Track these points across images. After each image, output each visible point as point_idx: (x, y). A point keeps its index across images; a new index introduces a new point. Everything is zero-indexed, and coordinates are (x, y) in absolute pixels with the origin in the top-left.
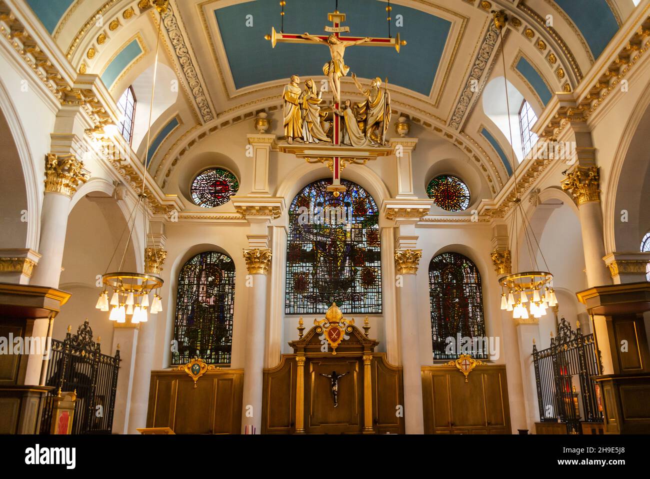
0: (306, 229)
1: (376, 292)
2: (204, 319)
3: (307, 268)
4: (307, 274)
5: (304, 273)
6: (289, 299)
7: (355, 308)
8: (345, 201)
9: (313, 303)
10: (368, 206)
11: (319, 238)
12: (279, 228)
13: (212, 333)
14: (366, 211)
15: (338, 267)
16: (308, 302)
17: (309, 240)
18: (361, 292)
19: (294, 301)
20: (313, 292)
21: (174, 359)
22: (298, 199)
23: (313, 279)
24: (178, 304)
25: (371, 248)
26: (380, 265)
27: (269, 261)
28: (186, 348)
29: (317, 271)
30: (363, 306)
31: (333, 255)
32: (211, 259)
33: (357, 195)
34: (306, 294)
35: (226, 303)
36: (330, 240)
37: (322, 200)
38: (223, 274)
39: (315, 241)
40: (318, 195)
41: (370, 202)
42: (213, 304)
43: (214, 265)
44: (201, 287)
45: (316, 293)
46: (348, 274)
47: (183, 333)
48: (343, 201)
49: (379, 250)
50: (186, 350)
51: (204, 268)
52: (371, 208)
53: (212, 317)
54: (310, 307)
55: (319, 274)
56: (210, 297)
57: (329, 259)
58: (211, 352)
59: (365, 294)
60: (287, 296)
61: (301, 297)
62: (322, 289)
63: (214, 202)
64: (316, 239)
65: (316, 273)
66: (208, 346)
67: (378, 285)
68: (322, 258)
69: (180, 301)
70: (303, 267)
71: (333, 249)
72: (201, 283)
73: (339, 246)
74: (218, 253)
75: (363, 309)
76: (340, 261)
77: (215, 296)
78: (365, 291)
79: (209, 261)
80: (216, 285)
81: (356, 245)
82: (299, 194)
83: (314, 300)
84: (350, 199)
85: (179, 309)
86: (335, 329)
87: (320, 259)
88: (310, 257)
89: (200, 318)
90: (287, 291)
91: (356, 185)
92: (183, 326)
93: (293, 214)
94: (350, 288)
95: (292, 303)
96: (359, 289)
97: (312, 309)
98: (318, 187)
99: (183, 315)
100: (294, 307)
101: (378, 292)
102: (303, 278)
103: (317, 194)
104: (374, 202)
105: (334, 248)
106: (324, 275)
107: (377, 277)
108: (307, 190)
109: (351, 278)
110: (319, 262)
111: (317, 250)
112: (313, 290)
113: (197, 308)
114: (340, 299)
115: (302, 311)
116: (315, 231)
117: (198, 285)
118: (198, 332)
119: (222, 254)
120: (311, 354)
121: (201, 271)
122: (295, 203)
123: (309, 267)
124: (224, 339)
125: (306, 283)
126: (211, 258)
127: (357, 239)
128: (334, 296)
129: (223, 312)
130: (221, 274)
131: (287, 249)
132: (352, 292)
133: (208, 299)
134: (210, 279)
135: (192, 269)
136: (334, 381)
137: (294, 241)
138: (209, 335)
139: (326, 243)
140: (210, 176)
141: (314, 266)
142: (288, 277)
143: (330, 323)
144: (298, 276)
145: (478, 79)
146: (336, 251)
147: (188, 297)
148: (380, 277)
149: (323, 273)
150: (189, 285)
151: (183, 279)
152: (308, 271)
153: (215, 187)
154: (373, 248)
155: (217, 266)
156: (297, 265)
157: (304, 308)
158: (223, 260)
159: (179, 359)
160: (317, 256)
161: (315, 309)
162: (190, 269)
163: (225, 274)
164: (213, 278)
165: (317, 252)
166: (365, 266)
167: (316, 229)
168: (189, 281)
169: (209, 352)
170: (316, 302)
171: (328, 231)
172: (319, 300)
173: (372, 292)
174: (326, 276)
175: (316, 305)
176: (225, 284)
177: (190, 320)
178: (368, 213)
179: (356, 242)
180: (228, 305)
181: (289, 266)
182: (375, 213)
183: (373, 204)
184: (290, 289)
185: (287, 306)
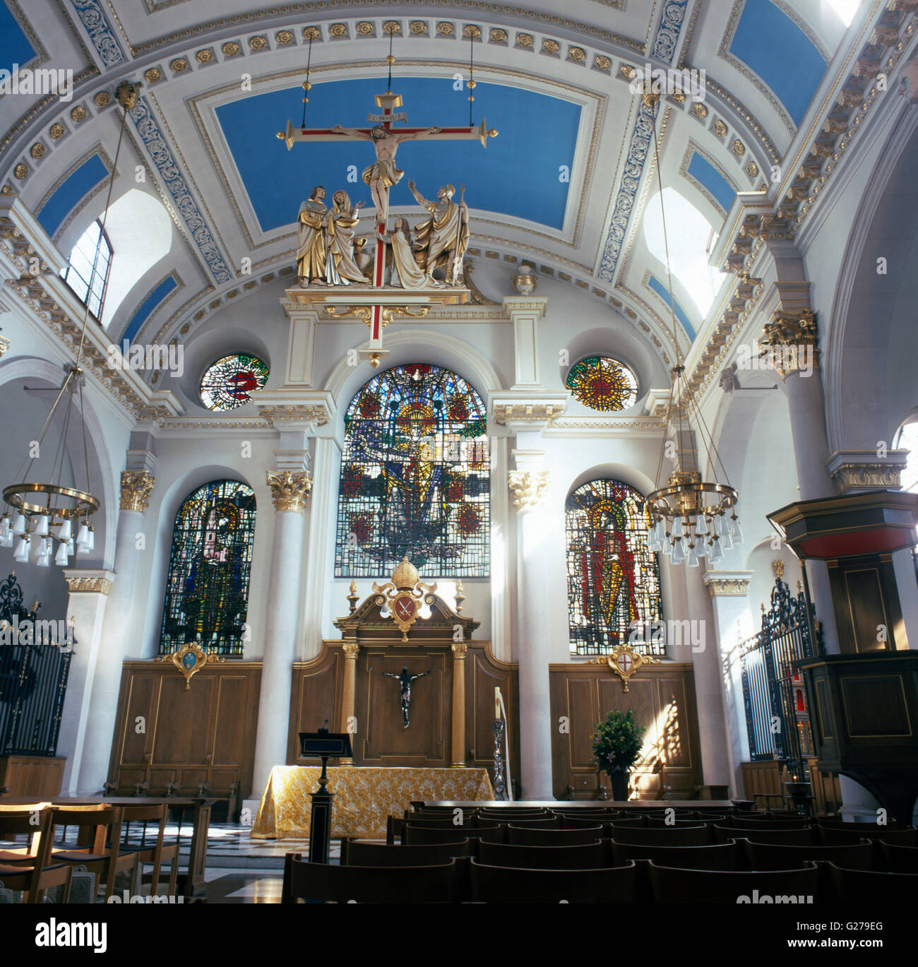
0: (370, 444)
1: (482, 544)
2: (209, 583)
3: (372, 505)
4: (370, 515)
5: (366, 513)
6: (341, 554)
7: (446, 568)
8: (435, 398)
9: (379, 561)
10: (470, 406)
11: (392, 457)
12: (326, 441)
13: (221, 605)
14: (466, 414)
15: (420, 503)
16: (370, 558)
17: (376, 460)
18: (457, 544)
19: (349, 558)
20: (380, 543)
21: (162, 646)
22: (361, 397)
23: (380, 522)
24: (172, 561)
25: (474, 472)
26: (488, 500)
27: (307, 491)
28: (181, 629)
29: (386, 510)
30: (459, 566)
31: (413, 484)
32: (224, 491)
33: (453, 389)
34: (367, 547)
35: (244, 560)
36: (409, 459)
37: (398, 398)
38: (242, 514)
39: (385, 462)
40: (391, 391)
41: (473, 400)
42: (224, 560)
43: (229, 500)
44: (208, 534)
45: (385, 544)
46: (435, 515)
47: (179, 605)
48: (431, 399)
49: (487, 476)
50: (180, 633)
51: (213, 505)
52: (476, 410)
53: (222, 580)
54: (373, 566)
55: (390, 513)
56: (220, 550)
57: (406, 491)
58: (219, 636)
59: (461, 547)
60: (339, 549)
61: (360, 550)
62: (394, 540)
63: (233, 404)
64: (388, 458)
65: (385, 513)
66: (215, 626)
67: (485, 532)
68: (395, 490)
69: (175, 556)
70: (364, 503)
71: (413, 474)
72: (208, 528)
73: (423, 469)
74: (235, 481)
75: (459, 570)
76: (424, 493)
77: (229, 548)
78: (464, 541)
79: (221, 493)
80: (230, 532)
81: (450, 468)
82: (362, 389)
83: (380, 555)
84: (442, 395)
85: (173, 568)
86: (405, 600)
87: (391, 490)
88: (377, 488)
89: (204, 581)
90: (339, 541)
91: (452, 373)
92: (178, 593)
93: (352, 420)
94: (439, 537)
95: (346, 561)
96: (453, 537)
97: (377, 570)
98: (393, 378)
99: (179, 577)
100: (348, 566)
101: (485, 544)
102: (366, 521)
103: (391, 388)
104: (481, 400)
105: (415, 472)
106: (397, 516)
107: (484, 519)
108: (375, 383)
109: (441, 521)
110: (391, 494)
111: (387, 477)
112: (380, 541)
113: (201, 566)
114: (423, 554)
115: (360, 572)
116: (385, 446)
117: (204, 531)
118: (200, 604)
119: (241, 483)
120: (367, 641)
121: (209, 510)
122: (355, 403)
123: (374, 502)
124: (238, 616)
125: (368, 528)
126: (224, 489)
127: (451, 458)
128: (412, 550)
129: (238, 573)
130: (238, 515)
131: (341, 474)
132: (441, 543)
133: (217, 553)
134: (222, 522)
135: (196, 506)
136: (405, 685)
137: (352, 462)
138: (217, 609)
139: (401, 466)
140: (229, 366)
141: (383, 502)
142: (340, 519)
143: (399, 589)
144: (357, 517)
145: (633, 195)
146: (417, 478)
147: (187, 549)
148: (487, 519)
149: (396, 513)
150: (189, 531)
151: (181, 522)
152: (372, 510)
153: (236, 382)
154: (478, 472)
155: (233, 501)
156: (356, 500)
157: (364, 568)
158: (242, 492)
159: (171, 646)
160: (387, 486)
161: (381, 570)
162: (193, 506)
163: (244, 515)
164: (227, 520)
165: (388, 480)
166: (463, 501)
167: (388, 442)
168: (191, 525)
169: (215, 636)
170: (383, 559)
171: (406, 446)
172: (389, 555)
173: (475, 544)
174: (401, 518)
175: (384, 564)
176: (244, 530)
177: (189, 586)
178: (470, 418)
179: (451, 462)
180: (246, 562)
181: (343, 502)
182: (483, 416)
183: (479, 402)
184: (343, 538)
185: (338, 565)
